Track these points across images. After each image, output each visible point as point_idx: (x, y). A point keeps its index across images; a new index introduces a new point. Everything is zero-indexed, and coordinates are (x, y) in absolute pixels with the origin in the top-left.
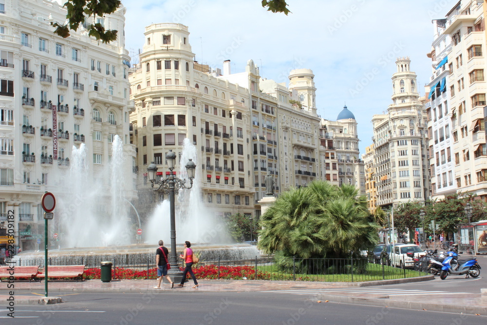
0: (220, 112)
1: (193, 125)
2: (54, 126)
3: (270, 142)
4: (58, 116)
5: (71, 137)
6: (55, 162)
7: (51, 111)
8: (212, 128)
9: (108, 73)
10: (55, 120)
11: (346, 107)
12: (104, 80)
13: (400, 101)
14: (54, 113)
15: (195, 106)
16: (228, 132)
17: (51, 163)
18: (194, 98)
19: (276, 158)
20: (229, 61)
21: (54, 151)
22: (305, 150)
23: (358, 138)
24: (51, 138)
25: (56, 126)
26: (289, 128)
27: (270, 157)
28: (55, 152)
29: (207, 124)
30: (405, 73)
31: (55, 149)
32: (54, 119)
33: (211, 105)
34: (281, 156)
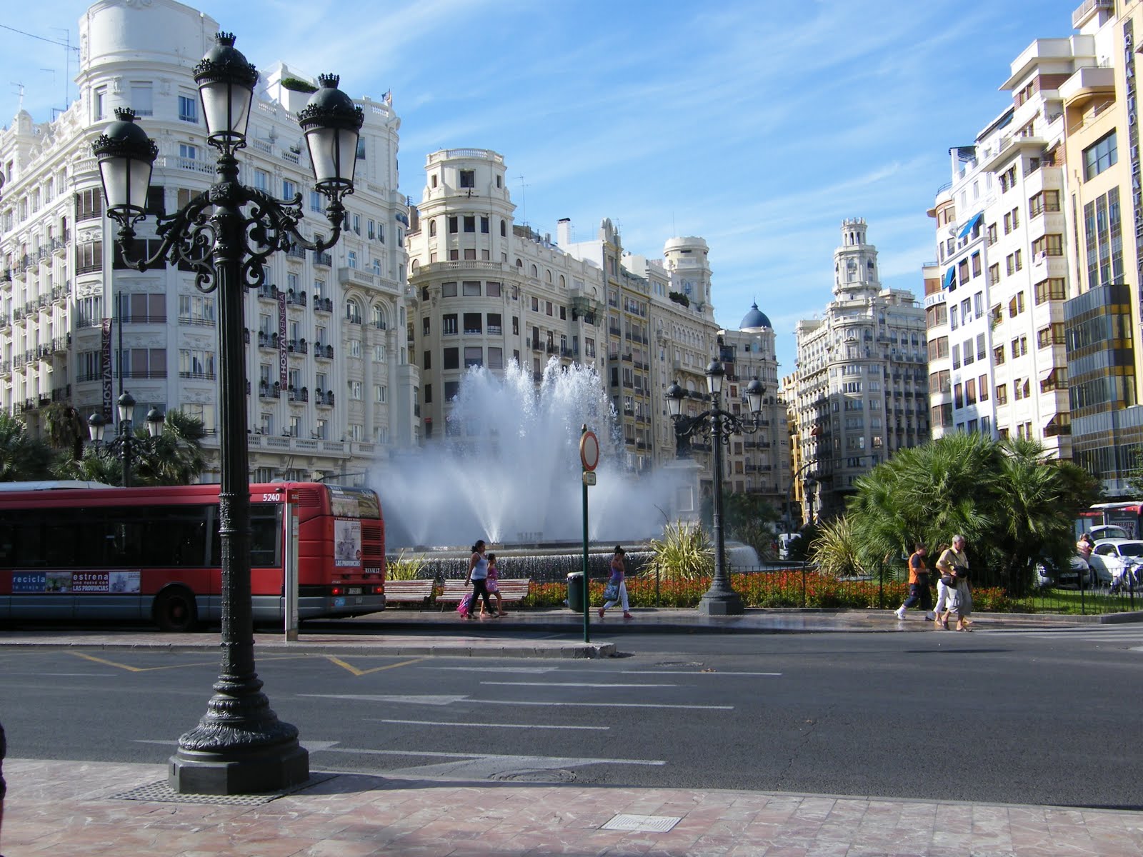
0: (556, 310)
1: (514, 333)
2: (281, 330)
3: (638, 366)
4: (288, 311)
5: (311, 350)
6: (284, 395)
7: (276, 302)
8: (544, 338)
9: (371, 236)
10: (282, 319)
11: (755, 307)
12: (366, 248)
13: (848, 296)
14: (282, 306)
15: (516, 299)
16: (570, 345)
17: (277, 396)
18: (516, 284)
19: (648, 394)
20: (568, 220)
21: (281, 374)
22: (694, 379)
23: (777, 360)
24: (277, 351)
25: (285, 329)
26: (669, 340)
27: (638, 391)
28: (283, 376)
29: (536, 331)
30: (857, 248)
31: (283, 372)
32: (280, 318)
33: (543, 297)
34: (656, 389)
